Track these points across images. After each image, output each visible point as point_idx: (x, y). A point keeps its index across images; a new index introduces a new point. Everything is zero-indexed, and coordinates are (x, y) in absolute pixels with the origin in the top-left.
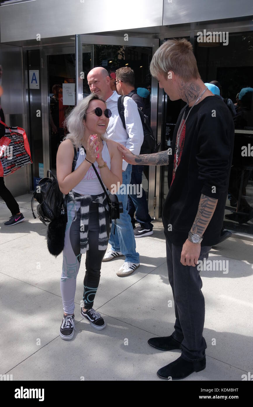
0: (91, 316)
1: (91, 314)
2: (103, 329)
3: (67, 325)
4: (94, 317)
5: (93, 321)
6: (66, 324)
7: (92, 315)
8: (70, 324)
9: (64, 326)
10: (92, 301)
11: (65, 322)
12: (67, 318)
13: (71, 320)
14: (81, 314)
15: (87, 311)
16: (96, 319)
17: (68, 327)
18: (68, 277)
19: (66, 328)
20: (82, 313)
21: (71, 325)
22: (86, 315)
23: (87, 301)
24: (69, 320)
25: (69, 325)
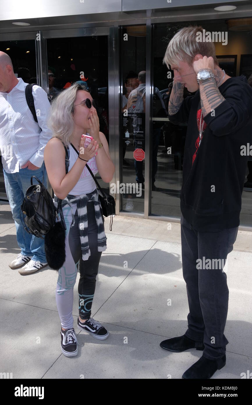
0: (92, 327)
1: (91, 324)
2: (107, 338)
3: (70, 341)
4: (95, 327)
5: (95, 331)
6: (68, 339)
7: (93, 325)
8: (72, 338)
9: (66, 342)
10: (90, 310)
11: (67, 338)
12: (67, 332)
13: (72, 334)
14: (78, 326)
15: (86, 321)
16: (97, 329)
17: (71, 342)
18: (66, 289)
19: (69, 344)
20: (80, 324)
21: (73, 340)
22: (84, 326)
23: (85, 310)
24: (70, 334)
25: (72, 340)
